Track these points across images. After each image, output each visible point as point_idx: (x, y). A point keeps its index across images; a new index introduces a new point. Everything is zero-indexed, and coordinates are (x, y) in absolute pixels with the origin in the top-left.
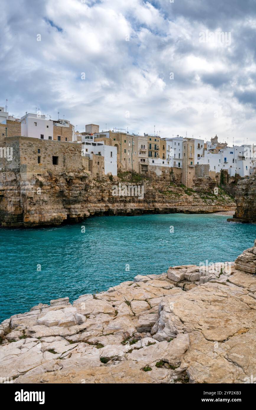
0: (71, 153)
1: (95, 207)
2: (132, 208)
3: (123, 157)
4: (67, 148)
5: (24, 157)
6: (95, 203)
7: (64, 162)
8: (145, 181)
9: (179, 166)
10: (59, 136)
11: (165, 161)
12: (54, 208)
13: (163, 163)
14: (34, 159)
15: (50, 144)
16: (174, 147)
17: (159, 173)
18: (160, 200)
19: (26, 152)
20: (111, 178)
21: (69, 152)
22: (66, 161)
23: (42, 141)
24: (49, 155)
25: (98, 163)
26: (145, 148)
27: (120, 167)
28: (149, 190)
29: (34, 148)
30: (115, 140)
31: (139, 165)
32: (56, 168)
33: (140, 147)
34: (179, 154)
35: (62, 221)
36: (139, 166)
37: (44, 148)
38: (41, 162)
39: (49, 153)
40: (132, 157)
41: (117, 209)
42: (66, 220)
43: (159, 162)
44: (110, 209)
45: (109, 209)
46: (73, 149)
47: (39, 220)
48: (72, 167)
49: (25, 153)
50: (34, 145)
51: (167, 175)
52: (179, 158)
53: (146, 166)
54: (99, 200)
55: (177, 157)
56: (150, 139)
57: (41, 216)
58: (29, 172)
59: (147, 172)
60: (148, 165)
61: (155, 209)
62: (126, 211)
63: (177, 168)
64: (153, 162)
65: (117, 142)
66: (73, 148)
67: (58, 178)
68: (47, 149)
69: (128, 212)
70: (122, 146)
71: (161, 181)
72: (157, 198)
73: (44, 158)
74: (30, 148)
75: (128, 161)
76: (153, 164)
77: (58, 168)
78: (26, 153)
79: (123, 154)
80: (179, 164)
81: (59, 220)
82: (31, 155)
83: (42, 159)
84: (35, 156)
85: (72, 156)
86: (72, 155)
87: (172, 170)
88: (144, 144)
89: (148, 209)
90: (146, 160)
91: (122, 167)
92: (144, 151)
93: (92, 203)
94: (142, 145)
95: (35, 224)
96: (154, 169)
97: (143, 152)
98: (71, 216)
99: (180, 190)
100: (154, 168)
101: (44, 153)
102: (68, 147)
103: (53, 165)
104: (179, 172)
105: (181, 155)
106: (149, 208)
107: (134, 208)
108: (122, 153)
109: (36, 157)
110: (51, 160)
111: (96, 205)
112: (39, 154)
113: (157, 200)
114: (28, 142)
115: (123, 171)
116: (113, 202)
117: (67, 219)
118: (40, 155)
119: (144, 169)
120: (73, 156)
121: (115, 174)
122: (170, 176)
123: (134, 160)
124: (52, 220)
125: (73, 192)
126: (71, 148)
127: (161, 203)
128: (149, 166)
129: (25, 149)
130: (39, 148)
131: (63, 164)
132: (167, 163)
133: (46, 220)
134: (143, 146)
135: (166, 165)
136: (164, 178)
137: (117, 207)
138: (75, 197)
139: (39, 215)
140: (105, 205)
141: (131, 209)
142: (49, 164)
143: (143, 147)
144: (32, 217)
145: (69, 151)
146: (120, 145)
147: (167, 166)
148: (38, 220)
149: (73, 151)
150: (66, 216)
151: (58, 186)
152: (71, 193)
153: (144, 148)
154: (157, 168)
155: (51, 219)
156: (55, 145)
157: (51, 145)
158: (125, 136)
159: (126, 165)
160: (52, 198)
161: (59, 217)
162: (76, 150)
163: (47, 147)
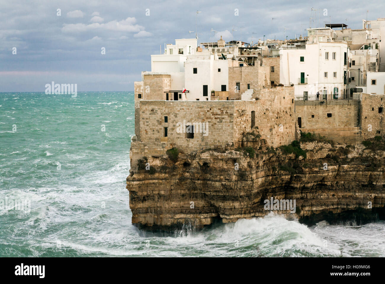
0: (216, 118)
4: (208, 111)
5: (146, 130)
10: (238, 81)
14: (158, 132)
19: (147, 122)
21: (212, 117)
23: (170, 105)
29: (159, 116)
32: (190, 143)
37: (173, 114)
38: (169, 135)
39: (180, 121)
46: (219, 112)
47: (154, 223)
48: (216, 141)
49: (146, 124)
50: (159, 112)
57: (156, 217)
66: (219, 109)
68: (178, 116)
73: (173, 129)
74: (154, 116)
77: (192, 143)
78: (148, 124)
82: (154, 125)
83: (169, 131)
84: (161, 127)
85: (215, 124)
86: (217, 122)
101: (173, 122)
102: (210, 109)
109: (161, 129)
112: (166, 123)
114: (150, 108)
118: (166, 125)
120: (218, 124)
126: (216, 110)
129: (147, 119)
130: (166, 116)
131: (200, 137)
133: (163, 224)
139: (154, 216)
142: (179, 138)
144: (143, 218)
145: (212, 115)
148: (152, 222)
149: (219, 115)
155: (172, 223)
156: (190, 108)
157: (183, 109)
162: (224, 113)
163: (177, 113)
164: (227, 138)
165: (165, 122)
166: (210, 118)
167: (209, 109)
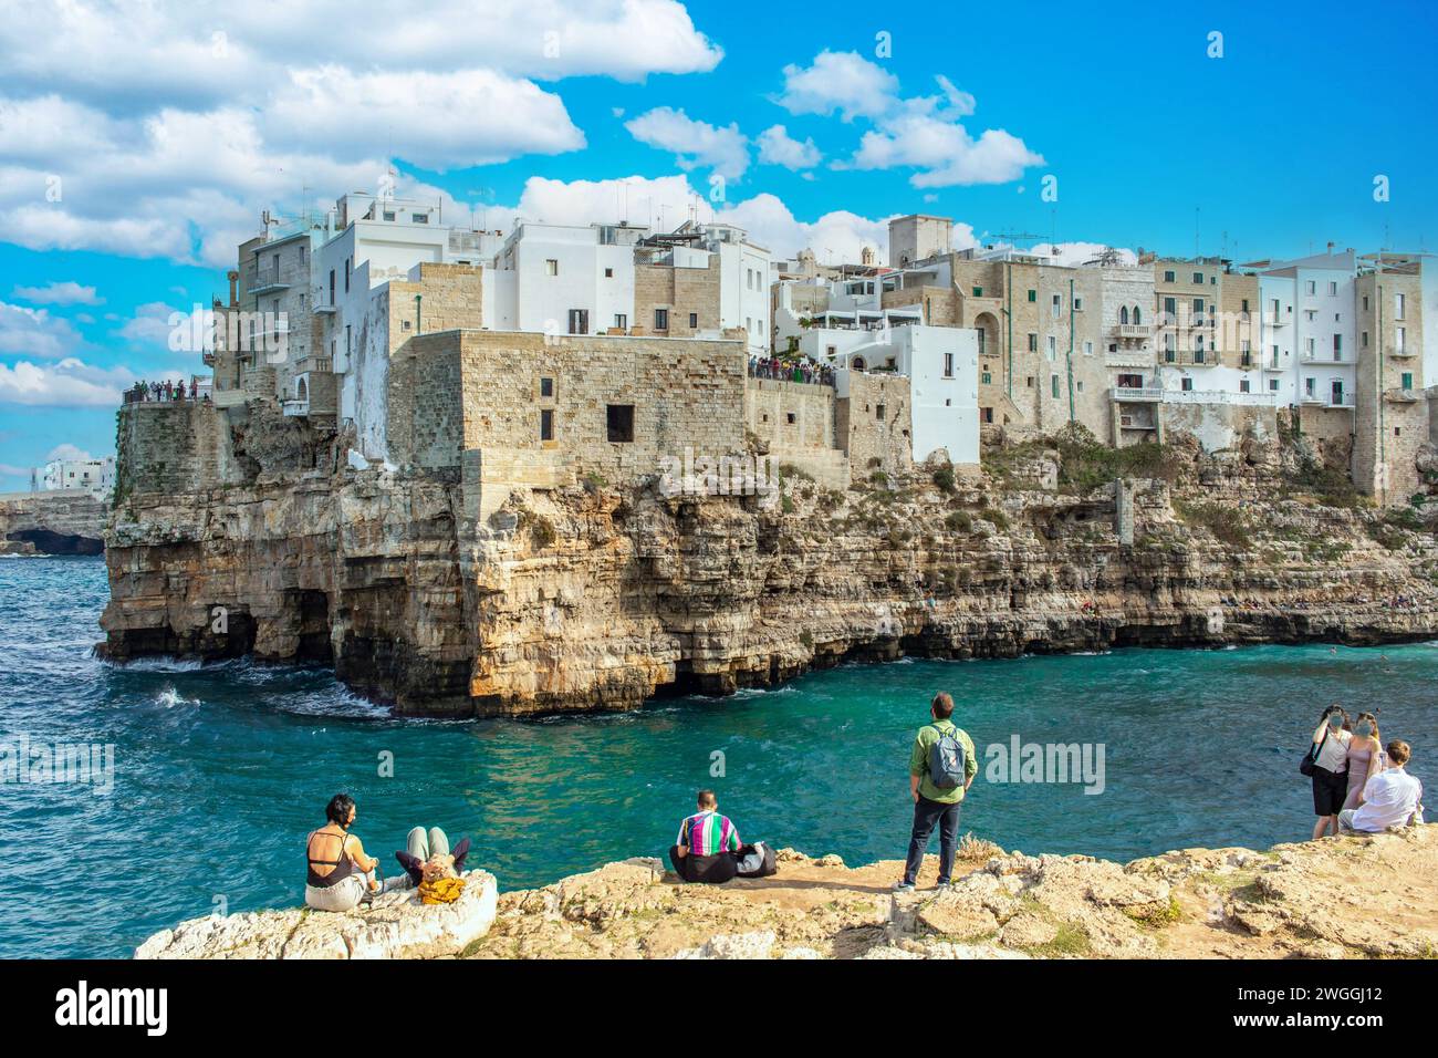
0: (696, 386)
1: (853, 614)
2: (1055, 619)
3: (1020, 374)
4: (673, 366)
5: (483, 417)
6: (853, 595)
7: (661, 428)
8: (1128, 486)
9: (1337, 400)
10: (663, 306)
11: (1253, 377)
12: (612, 633)
13: (1245, 386)
14: (526, 424)
15: (596, 354)
16: (1307, 303)
17: (1220, 439)
18: (1216, 576)
19: (488, 394)
20: (942, 477)
21: (686, 381)
22: (669, 423)
24: (592, 403)
25: (880, 408)
26: (1142, 319)
27: (1006, 420)
28: (1152, 527)
29: (529, 376)
30: (977, 293)
31: (1110, 403)
32: (624, 456)
33: (1110, 319)
34: (1337, 338)
35: (651, 691)
36: (1106, 410)
37: (568, 373)
38: (557, 432)
39: (592, 393)
40: (1070, 369)
41: (971, 625)
42: (667, 684)
43: (1218, 384)
44: (934, 625)
45: (929, 627)
46: (703, 369)
47: (539, 689)
48: (698, 449)
49: (484, 400)
50: (524, 364)
51: (1262, 448)
52: (1337, 357)
53: (1148, 408)
54: (878, 585)
55: (1325, 353)
56: (1170, 277)
57: (545, 670)
58: (495, 480)
59: (1152, 439)
60: (1156, 404)
61: (1187, 619)
62: (1018, 634)
63: (1326, 410)
64: (1186, 384)
65: (988, 304)
66: (703, 361)
67: (630, 501)
68: (584, 377)
69: (1029, 635)
70: (1014, 320)
71: (1229, 476)
72: (1196, 565)
73: (570, 415)
74: (509, 376)
75: (1046, 390)
76: (1187, 398)
77: (631, 455)
78: (490, 399)
79: (1023, 355)
80: (1337, 388)
81: (632, 688)
82: (510, 405)
83: (558, 421)
84: (530, 408)
85: (695, 401)
86: (698, 396)
87: (1296, 420)
88: (1137, 303)
89: (1144, 622)
90: (1147, 377)
91: (1013, 420)
92: (1136, 334)
93: (836, 598)
94: (1124, 308)
95: (518, 703)
96: (1190, 419)
97: (1128, 339)
98: (696, 669)
99: (1338, 521)
100: (1189, 414)
101: (570, 396)
102: (679, 361)
103: (608, 444)
104: (1332, 430)
105: (1344, 343)
106: (1151, 616)
107: (1063, 619)
108: (1016, 352)
109: (532, 414)
110: (599, 421)
111: (857, 606)
112: (548, 399)
113: (1196, 575)
114: (496, 351)
115: (1019, 439)
116: (946, 592)
117: (677, 680)
118: (549, 402)
119: (1134, 425)
120: (703, 401)
121: (966, 456)
122: (1281, 450)
123: (1079, 384)
124: (597, 689)
125: (698, 559)
126: (695, 365)
127: (1223, 587)
128: (1160, 408)
129: (487, 384)
130: (547, 376)
131: (654, 438)
132: (1267, 390)
133: (568, 689)
134: (1130, 312)
135: (1260, 395)
136: (1250, 462)
137: (970, 614)
138: (707, 583)
139: (538, 667)
140: (905, 605)
141: (1052, 624)
142: (589, 439)
143: (1131, 319)
144: (506, 677)
145: (683, 376)
146: (1006, 317)
147: (1265, 402)
148: (534, 685)
149: (702, 376)
150: (673, 667)
151: (629, 535)
152: (690, 564)
153: (1137, 321)
154: (1206, 414)
155: (592, 683)
156: (620, 357)
157: (599, 359)
158: (1031, 271)
159: (1037, 408)
160: (601, 590)
161: (633, 673)
162: (719, 373)
163: (584, 368)
164: (729, 438)
165: (543, 394)
166: (680, 385)
167: (675, 362)
